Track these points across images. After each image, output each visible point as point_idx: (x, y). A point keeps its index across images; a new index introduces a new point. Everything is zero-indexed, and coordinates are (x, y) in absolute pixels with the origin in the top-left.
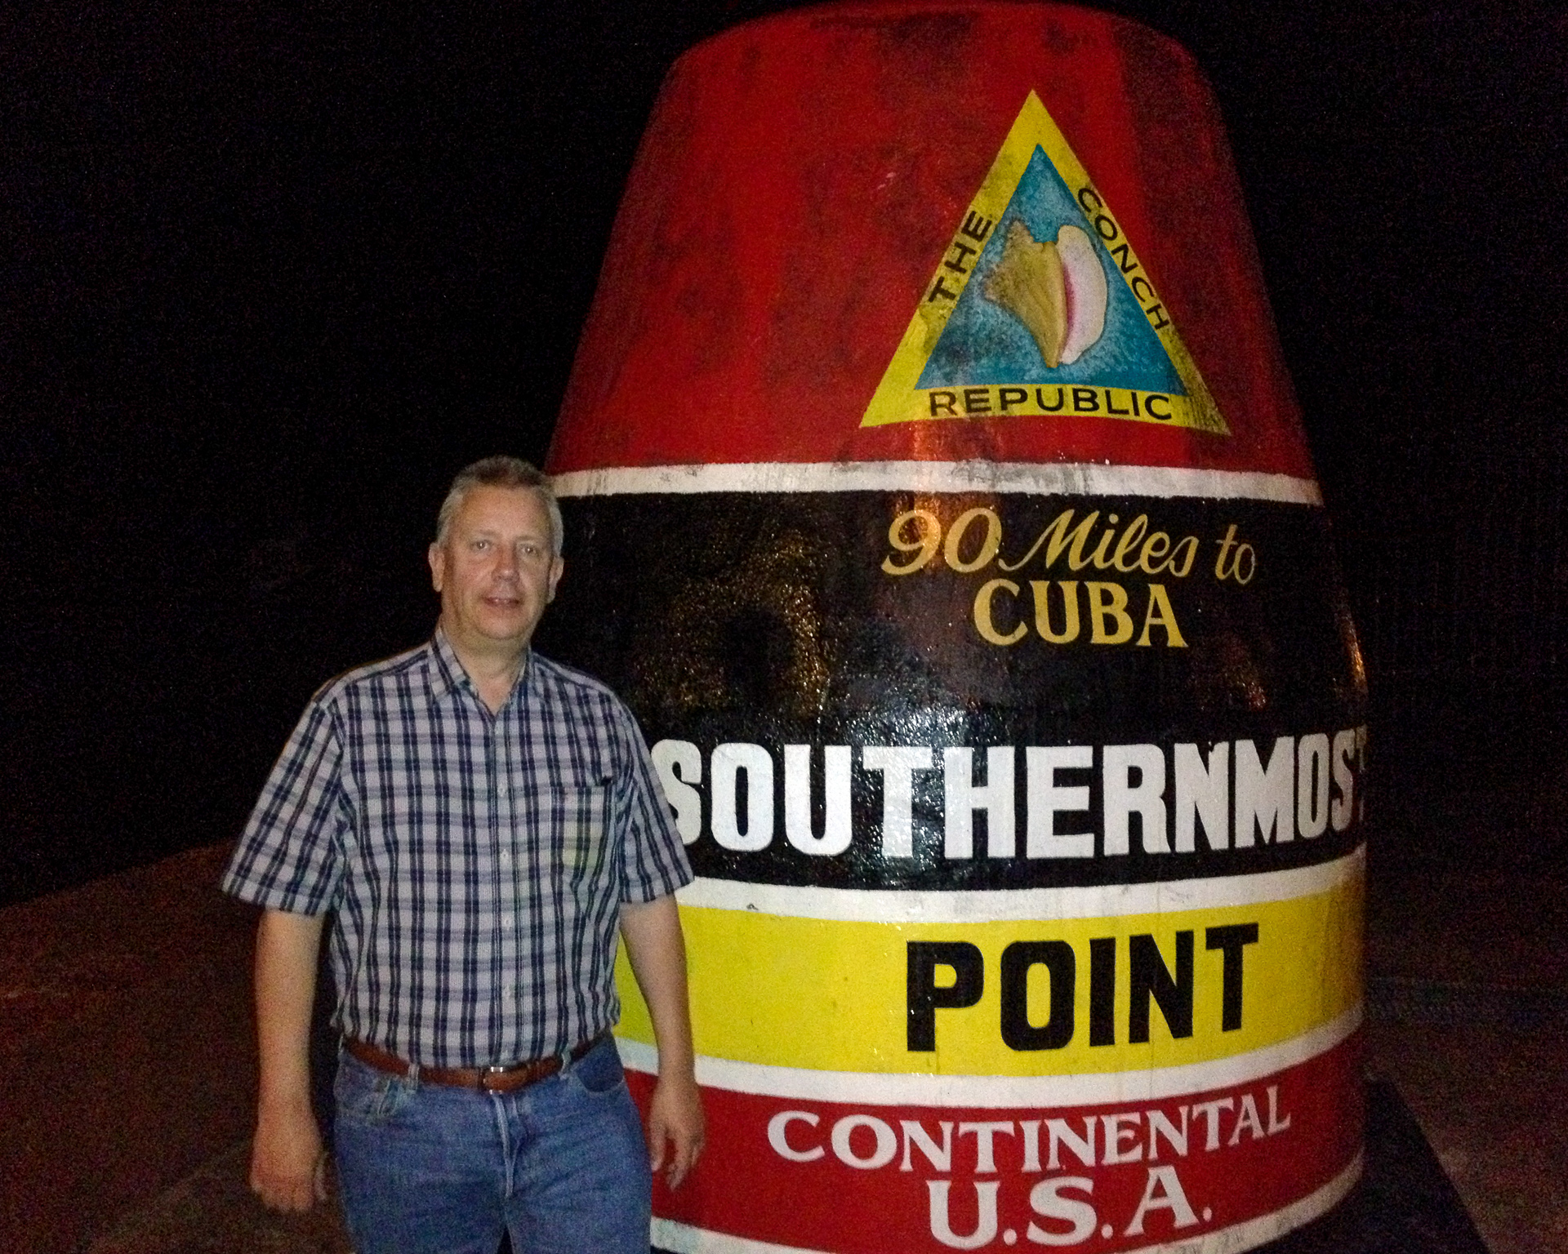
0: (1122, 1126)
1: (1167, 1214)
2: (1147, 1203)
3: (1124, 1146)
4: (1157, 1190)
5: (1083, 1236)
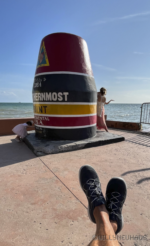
1: (41, 124)
3: (39, 119)
4: (41, 122)
5: (38, 123)
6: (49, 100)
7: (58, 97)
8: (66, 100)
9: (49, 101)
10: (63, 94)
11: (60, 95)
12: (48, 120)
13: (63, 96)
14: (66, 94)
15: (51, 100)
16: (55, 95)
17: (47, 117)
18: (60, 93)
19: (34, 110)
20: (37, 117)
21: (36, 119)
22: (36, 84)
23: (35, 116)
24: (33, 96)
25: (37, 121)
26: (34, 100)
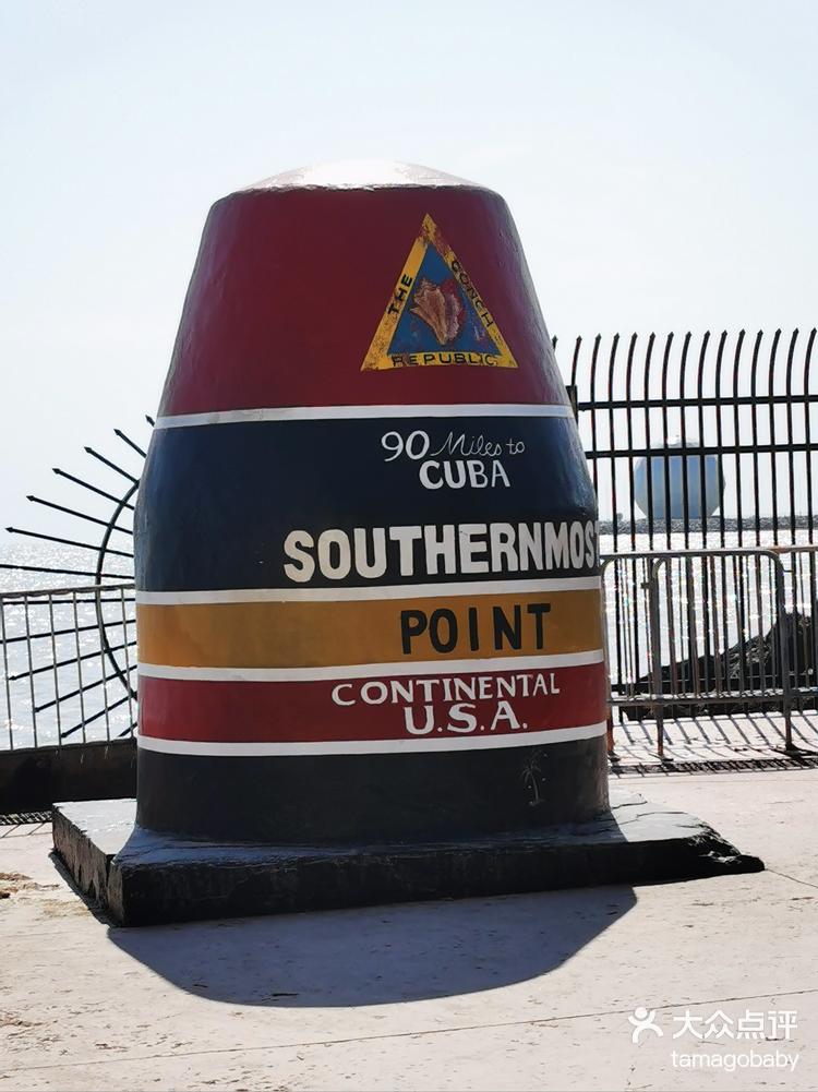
0: (486, 682)
1: (502, 724)
2: (498, 716)
4: (503, 712)
5: (472, 728)
7: (587, 550)
10: (594, 528)
12: (553, 690)
13: (595, 542)
16: (578, 539)
19: (421, 641)
20: (458, 682)
21: (448, 697)
22: (447, 465)
23: (440, 677)
24: (419, 546)
25: (462, 710)
26: (432, 569)
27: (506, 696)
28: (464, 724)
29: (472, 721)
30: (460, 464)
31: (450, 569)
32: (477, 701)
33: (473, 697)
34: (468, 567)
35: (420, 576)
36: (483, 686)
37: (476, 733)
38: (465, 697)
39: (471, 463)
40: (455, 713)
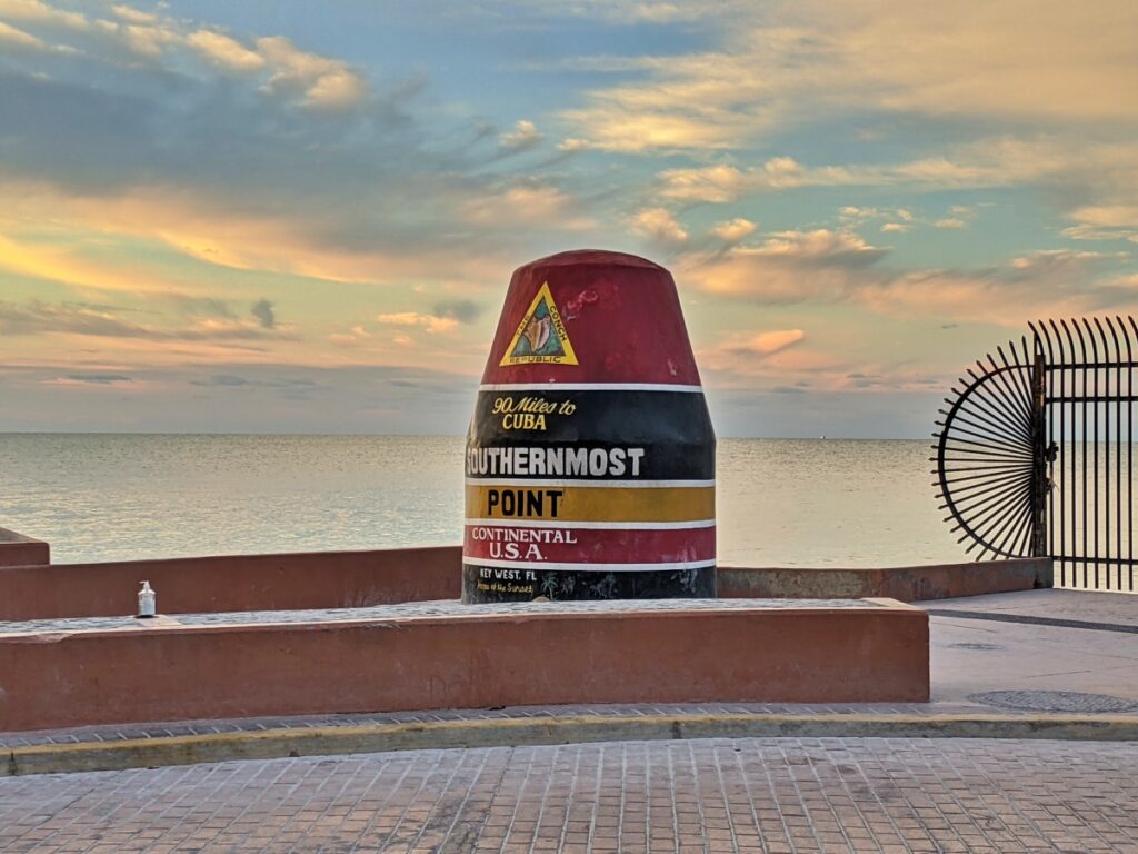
0: (525, 533)
1: (535, 555)
2: (530, 552)
3: (525, 537)
4: (533, 550)
5: (515, 557)
6: (576, 473)
7: (610, 464)
8: (636, 471)
9: (580, 477)
10: (626, 453)
11: (617, 457)
12: (568, 541)
13: (628, 461)
14: (637, 454)
15: (584, 472)
16: (599, 458)
17: (563, 531)
18: (617, 452)
19: (497, 508)
20: (511, 531)
21: (506, 539)
22: (516, 416)
23: (504, 528)
24: (498, 458)
25: (512, 547)
26: (502, 471)
27: (535, 541)
28: (512, 554)
29: (516, 553)
30: (522, 415)
31: (510, 472)
32: (519, 543)
33: (517, 538)
34: (518, 471)
35: (498, 475)
36: (522, 535)
37: (518, 559)
38: (514, 541)
39: (527, 416)
40: (508, 547)
